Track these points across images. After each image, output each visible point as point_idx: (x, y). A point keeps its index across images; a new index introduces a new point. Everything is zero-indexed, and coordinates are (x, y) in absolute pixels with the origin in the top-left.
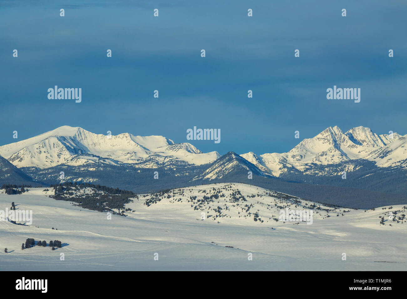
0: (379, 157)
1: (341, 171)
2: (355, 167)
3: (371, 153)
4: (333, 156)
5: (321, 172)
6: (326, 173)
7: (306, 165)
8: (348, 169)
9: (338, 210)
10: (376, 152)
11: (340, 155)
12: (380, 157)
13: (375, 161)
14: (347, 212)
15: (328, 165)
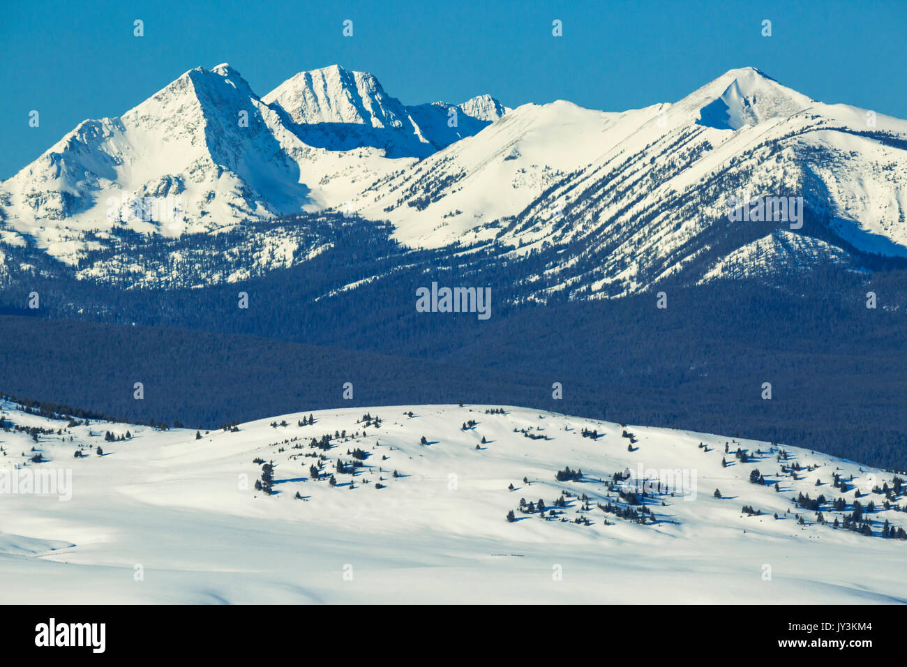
0: (405, 203)
1: (238, 265)
2: (301, 248)
3: (375, 186)
4: (211, 196)
5: (154, 268)
6: (175, 273)
7: (90, 236)
8: (273, 257)
9: (80, 431)
10: (395, 183)
11: (240, 192)
12: (411, 204)
13: (388, 223)
14: (123, 439)
15: (183, 236)
